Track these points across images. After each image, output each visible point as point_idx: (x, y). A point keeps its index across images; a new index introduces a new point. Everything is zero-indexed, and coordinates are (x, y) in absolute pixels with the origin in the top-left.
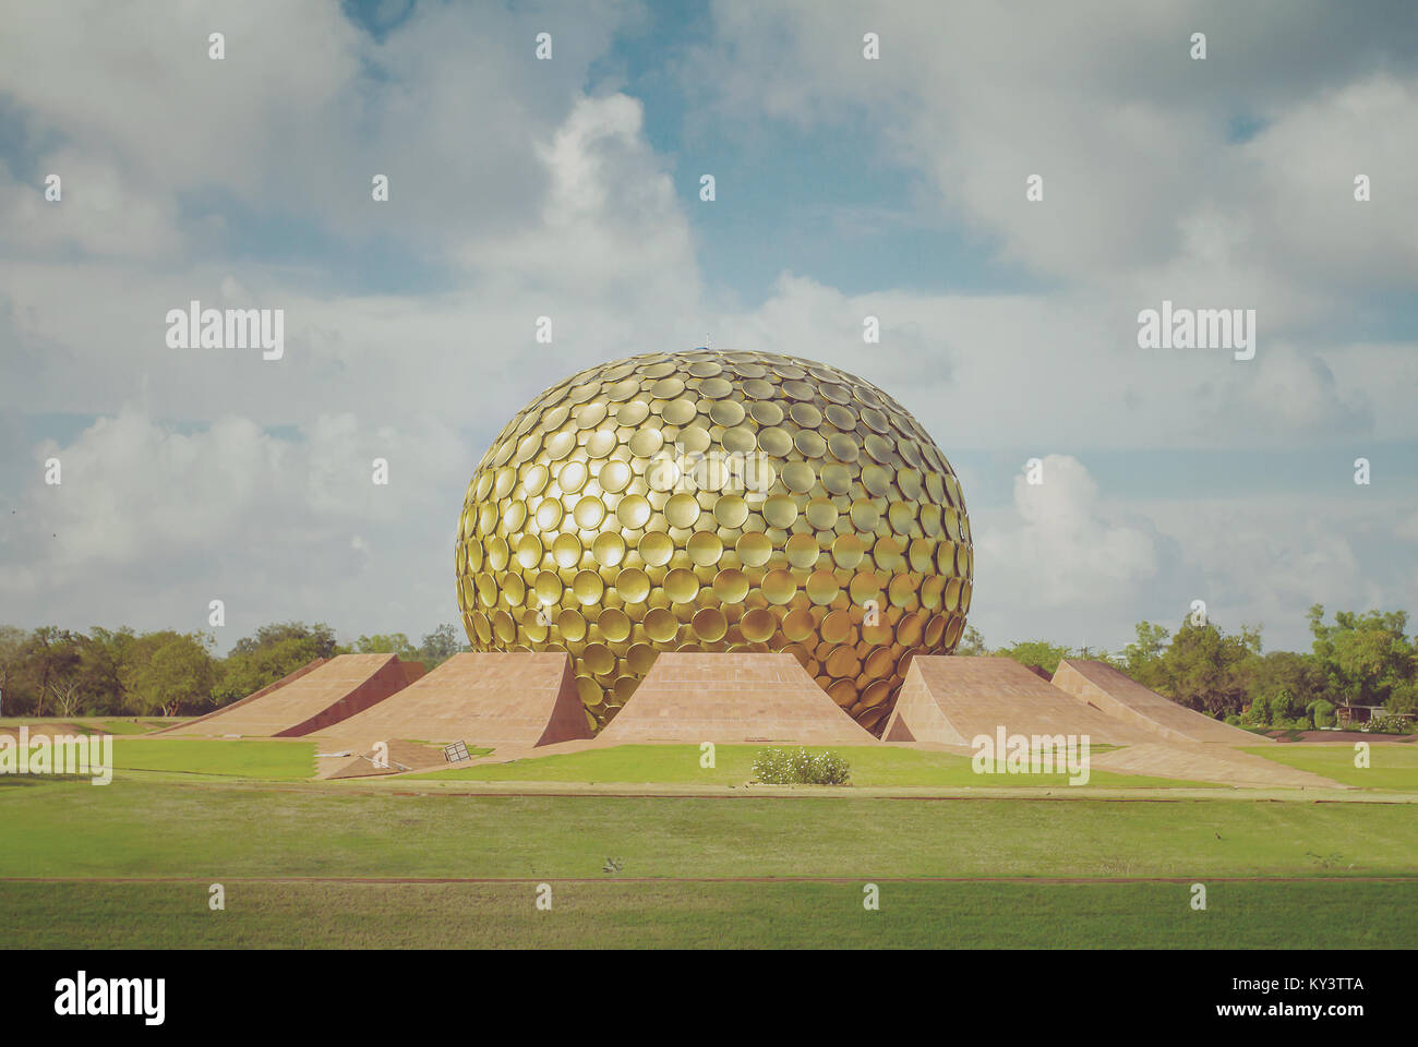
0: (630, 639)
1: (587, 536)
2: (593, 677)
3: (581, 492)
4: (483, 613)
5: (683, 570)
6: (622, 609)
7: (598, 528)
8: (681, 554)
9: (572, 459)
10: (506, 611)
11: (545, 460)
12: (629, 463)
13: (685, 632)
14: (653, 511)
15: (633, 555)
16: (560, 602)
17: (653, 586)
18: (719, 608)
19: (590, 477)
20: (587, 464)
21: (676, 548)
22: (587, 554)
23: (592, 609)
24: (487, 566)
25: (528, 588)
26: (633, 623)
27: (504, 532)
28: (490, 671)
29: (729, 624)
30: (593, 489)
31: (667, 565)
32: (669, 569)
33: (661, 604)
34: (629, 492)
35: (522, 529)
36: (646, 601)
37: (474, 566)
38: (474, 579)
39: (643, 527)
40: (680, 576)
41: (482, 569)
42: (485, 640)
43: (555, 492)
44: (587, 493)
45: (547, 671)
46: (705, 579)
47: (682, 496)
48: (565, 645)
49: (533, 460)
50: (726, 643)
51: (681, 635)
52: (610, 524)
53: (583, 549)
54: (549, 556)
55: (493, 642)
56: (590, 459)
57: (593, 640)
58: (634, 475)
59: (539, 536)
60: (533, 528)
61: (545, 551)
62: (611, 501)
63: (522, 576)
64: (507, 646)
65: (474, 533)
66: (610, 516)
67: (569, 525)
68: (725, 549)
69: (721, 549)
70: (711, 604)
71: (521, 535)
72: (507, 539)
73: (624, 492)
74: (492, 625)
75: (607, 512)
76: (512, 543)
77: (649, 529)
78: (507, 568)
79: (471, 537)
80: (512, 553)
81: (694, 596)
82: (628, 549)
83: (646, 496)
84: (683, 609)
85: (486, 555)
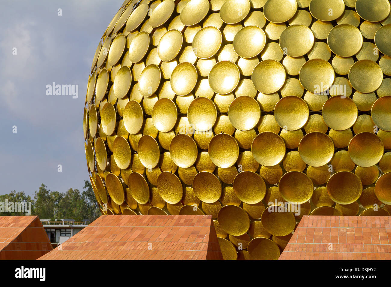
0: (265, 202)
1: (222, 101)
2: (228, 238)
3: (216, 57)
4: (116, 174)
5: (318, 133)
6: (258, 172)
7: (234, 92)
8: (316, 118)
9: (205, 25)
10: (140, 173)
11: (178, 25)
12: (264, 29)
13: (320, 195)
14: (288, 76)
15: (269, 119)
16: (195, 165)
17: (288, 150)
18: (353, 171)
19: (224, 43)
20: (222, 29)
21: (311, 113)
22: (222, 117)
23: (227, 172)
24: (121, 128)
25: (163, 151)
26: (269, 185)
27: (137, 96)
28: (137, 233)
29: (364, 187)
30: (227, 55)
31: (303, 129)
32: (304, 133)
33: (296, 167)
34: (264, 57)
35: (157, 93)
36: (281, 164)
37: (107, 128)
38: (106, 142)
39: (279, 92)
40: (316, 140)
41: (116, 132)
42: (117, 202)
43: (189, 56)
44: (221, 58)
45: (193, 233)
46: (340, 144)
47: (317, 61)
48: (200, 206)
49: (166, 25)
50: (361, 206)
51: (315, 199)
52: (245, 89)
53: (219, 114)
54: (184, 120)
55: (125, 204)
56: (224, 25)
57: (228, 201)
58: (269, 41)
59: (175, 99)
60: (168, 92)
61: (180, 115)
62: (246, 66)
63: (157, 138)
64: (140, 208)
65: (106, 97)
66: (245, 81)
67: (205, 89)
68: (360, 113)
69: (356, 114)
70: (346, 168)
71: (156, 99)
72: (141, 103)
73: (259, 57)
74: (125, 186)
75: (242, 77)
76: (146, 107)
77: (284, 93)
78: (141, 131)
79: (103, 100)
80: (146, 116)
81: (329, 160)
82: (263, 113)
83: (281, 62)
84: (318, 172)
85: (119, 118)
